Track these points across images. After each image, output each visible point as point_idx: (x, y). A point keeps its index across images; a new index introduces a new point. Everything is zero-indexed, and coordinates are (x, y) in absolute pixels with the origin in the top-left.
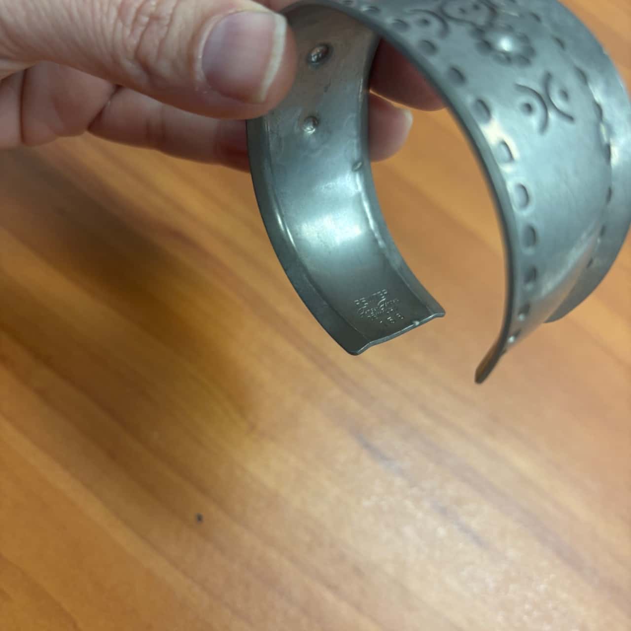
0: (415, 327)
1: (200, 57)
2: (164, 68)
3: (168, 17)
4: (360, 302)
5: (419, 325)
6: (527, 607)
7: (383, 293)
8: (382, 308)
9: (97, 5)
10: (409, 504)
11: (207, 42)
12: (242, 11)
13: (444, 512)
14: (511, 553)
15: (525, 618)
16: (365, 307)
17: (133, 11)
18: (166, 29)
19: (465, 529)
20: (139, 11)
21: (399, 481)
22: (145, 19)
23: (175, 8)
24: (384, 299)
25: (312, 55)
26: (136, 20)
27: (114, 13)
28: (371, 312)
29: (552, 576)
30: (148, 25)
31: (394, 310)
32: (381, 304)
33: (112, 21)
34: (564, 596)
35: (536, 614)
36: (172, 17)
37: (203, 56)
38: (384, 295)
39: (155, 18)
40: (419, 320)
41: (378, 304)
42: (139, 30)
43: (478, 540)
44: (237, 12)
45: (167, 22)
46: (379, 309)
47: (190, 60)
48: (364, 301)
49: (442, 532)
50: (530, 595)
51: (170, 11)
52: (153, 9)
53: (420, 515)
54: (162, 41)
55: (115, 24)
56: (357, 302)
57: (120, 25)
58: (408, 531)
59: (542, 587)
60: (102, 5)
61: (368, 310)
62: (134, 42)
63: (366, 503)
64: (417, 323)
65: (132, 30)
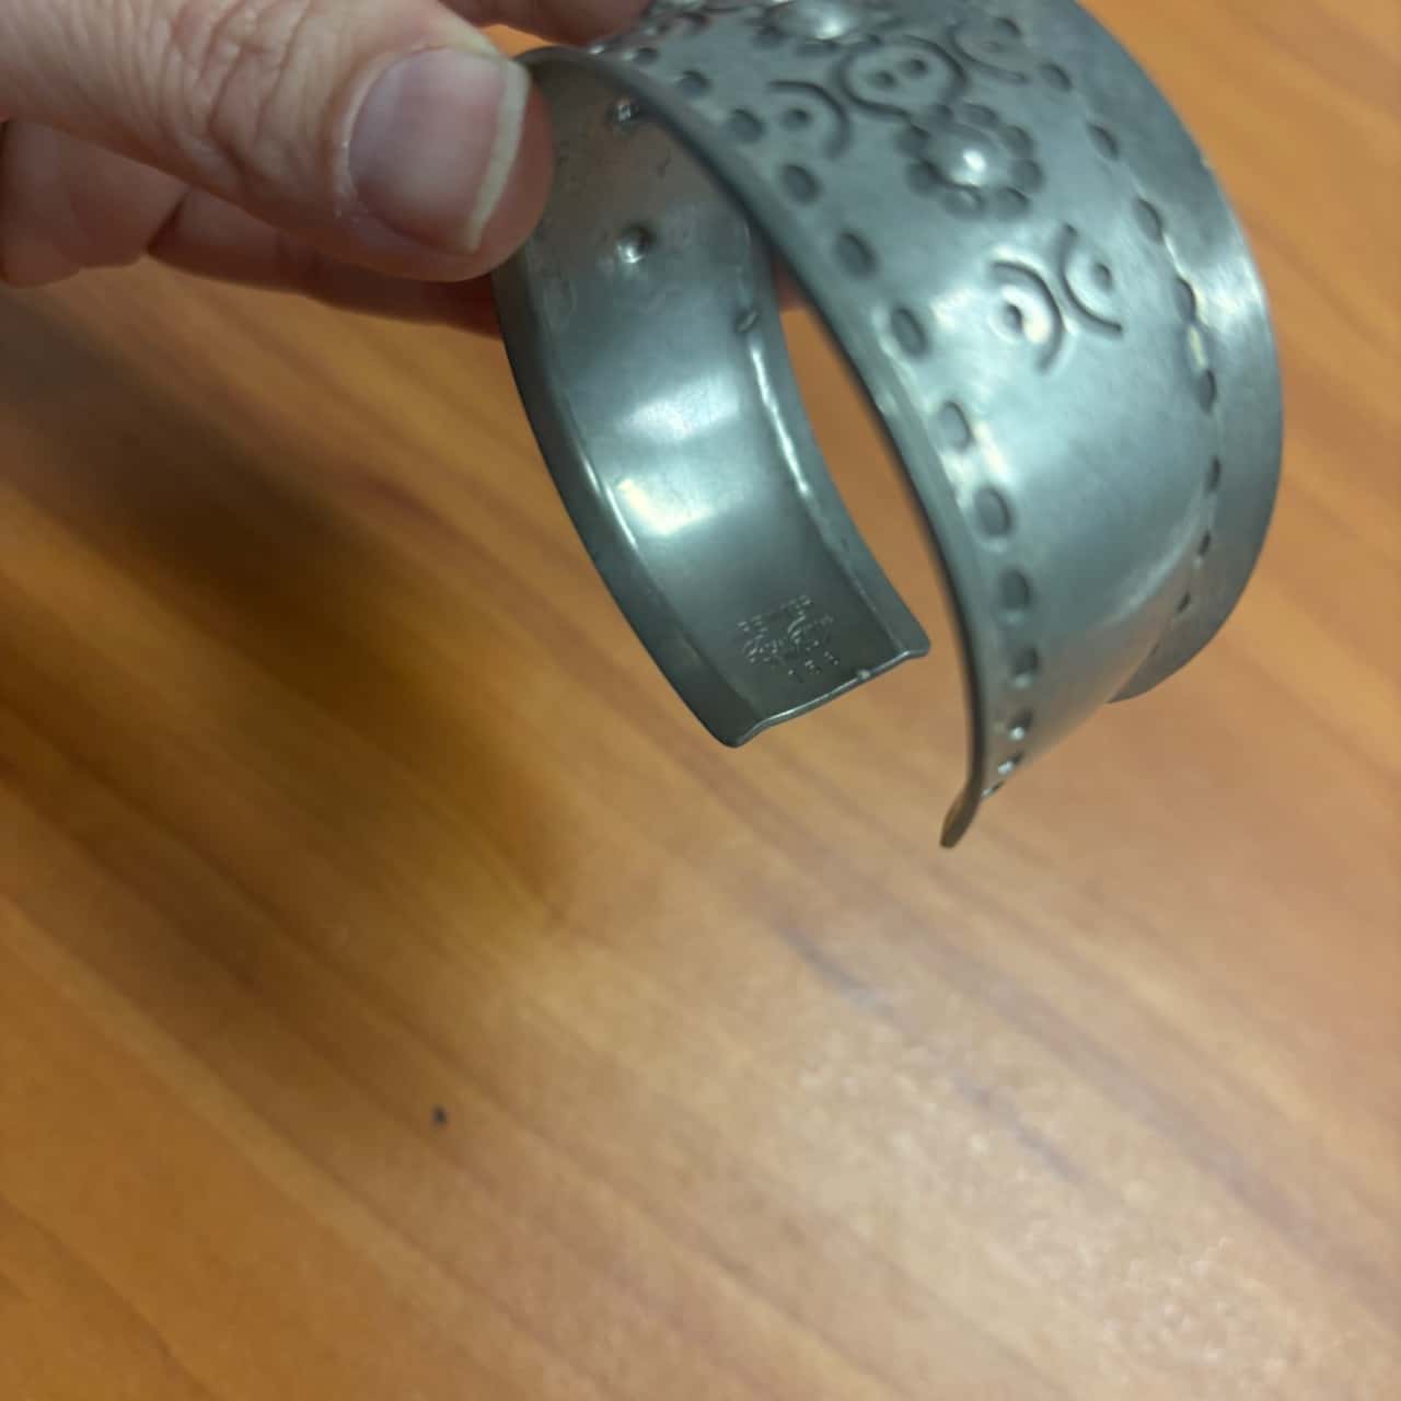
0: (861, 682)
1: (346, 144)
2: (270, 160)
3: (281, 49)
4: (751, 624)
5: (869, 679)
6: (1170, 1309)
7: (800, 602)
8: (796, 637)
9: (128, 15)
10: (905, 1082)
11: (363, 110)
12: (440, 48)
13: (984, 1100)
14: (1134, 1191)
15: (1165, 1334)
16: (760, 636)
17: (206, 29)
18: (275, 74)
19: (1030, 1139)
20: (219, 30)
21: (882, 1034)
22: (232, 51)
23: (296, 30)
24: (802, 619)
25: (621, 107)
26: (211, 50)
27: (163, 32)
28: (771, 648)
29: (1223, 1241)
30: (239, 62)
31: (820, 644)
32: (794, 629)
33: (159, 47)
34: (1251, 1284)
35: (1188, 1323)
36: (291, 46)
37: (352, 143)
38: (803, 608)
39: (252, 49)
40: (868, 668)
41: (790, 629)
42: (217, 74)
43: (1058, 1161)
44: (429, 48)
45: (278, 60)
46: (789, 642)
47: (324, 149)
48: (759, 623)
49: (978, 1145)
50: (1175, 1282)
51: (287, 36)
52: (249, 28)
53: (930, 1107)
54: (267, 102)
55: (166, 54)
56: (743, 627)
57: (176, 58)
58: (904, 1142)
59: (1202, 1266)
60: (137, 14)
61: (767, 645)
62: (205, 98)
63: (809, 1081)
64: (865, 674)
65: (204, 72)
